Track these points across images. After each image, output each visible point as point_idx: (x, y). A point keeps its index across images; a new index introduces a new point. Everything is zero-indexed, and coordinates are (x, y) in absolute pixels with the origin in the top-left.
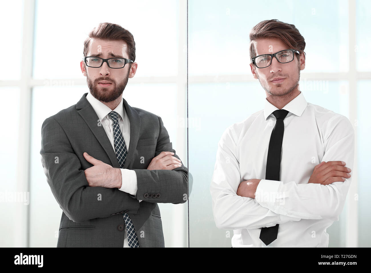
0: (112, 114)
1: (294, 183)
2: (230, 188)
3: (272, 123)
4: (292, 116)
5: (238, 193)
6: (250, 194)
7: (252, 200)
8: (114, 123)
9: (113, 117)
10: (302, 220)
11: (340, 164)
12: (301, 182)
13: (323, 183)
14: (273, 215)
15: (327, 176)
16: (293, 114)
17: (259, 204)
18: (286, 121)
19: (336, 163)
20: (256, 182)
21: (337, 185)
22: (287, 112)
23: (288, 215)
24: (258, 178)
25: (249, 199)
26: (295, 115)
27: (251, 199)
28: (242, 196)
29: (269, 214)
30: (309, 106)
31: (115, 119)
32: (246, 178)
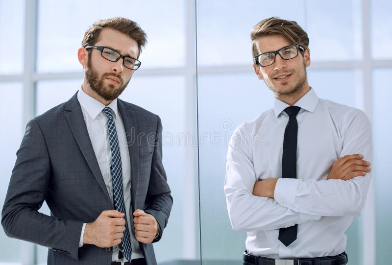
0: (107, 110)
1: (314, 180)
2: (246, 188)
3: (285, 119)
4: (305, 113)
5: (254, 193)
6: (269, 194)
7: (271, 200)
8: (110, 119)
9: (107, 113)
10: (323, 217)
11: (358, 157)
12: (320, 179)
13: (344, 179)
14: (291, 214)
15: (346, 172)
16: (305, 110)
17: (277, 203)
18: (299, 118)
19: (354, 157)
20: (274, 182)
21: (358, 180)
23: (309, 213)
24: (274, 176)
25: (266, 198)
26: (308, 111)
27: (268, 198)
28: (259, 196)
29: (288, 213)
30: (321, 102)
31: (110, 115)
32: (261, 178)
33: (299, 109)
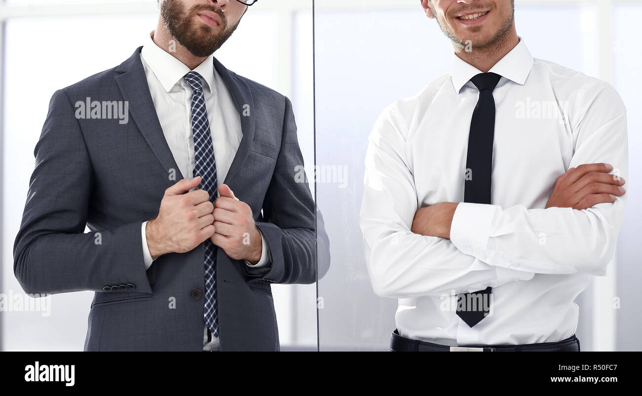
0: (191, 76)
1: (523, 208)
2: (399, 220)
3: (473, 97)
4: (508, 85)
5: (414, 229)
6: (441, 230)
7: (444, 242)
8: (195, 92)
9: (192, 82)
10: (537, 276)
11: (603, 169)
12: (533, 206)
13: (577, 206)
14: (482, 268)
15: (581, 194)
16: (509, 81)
17: (456, 249)
18: (498, 94)
19: (595, 168)
20: (450, 209)
21: (602, 209)
22: (499, 77)
23: (512, 267)
24: (450, 199)
25: (436, 239)
26: (514, 83)
27: (440, 239)
28: (422, 234)
29: (475, 266)
30: (537, 65)
31: (197, 85)
32: (428, 202)
33: (498, 77)
